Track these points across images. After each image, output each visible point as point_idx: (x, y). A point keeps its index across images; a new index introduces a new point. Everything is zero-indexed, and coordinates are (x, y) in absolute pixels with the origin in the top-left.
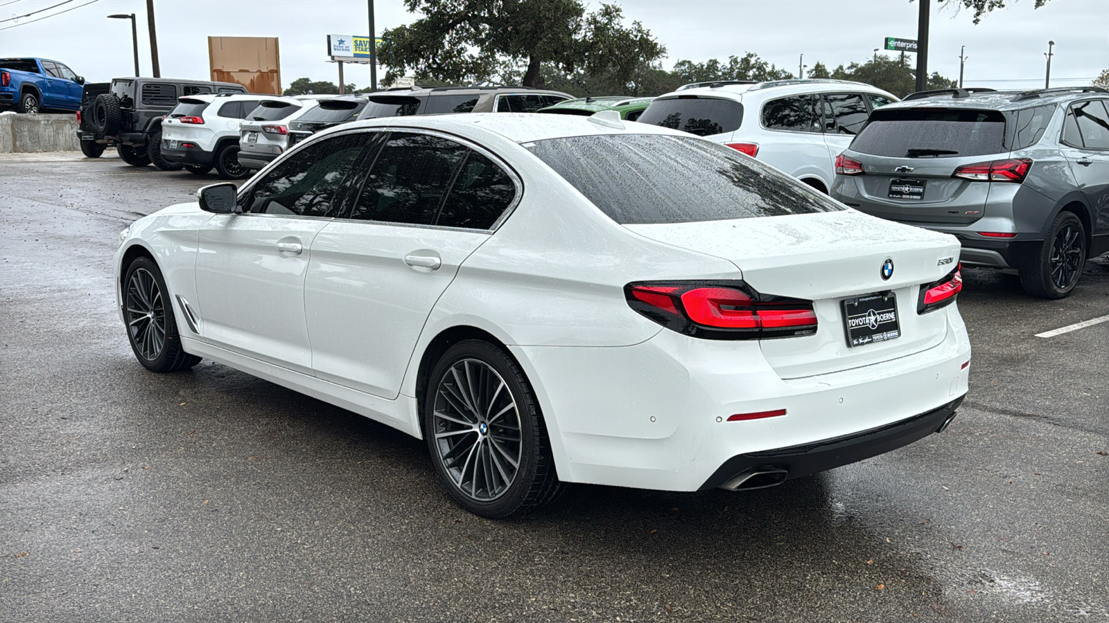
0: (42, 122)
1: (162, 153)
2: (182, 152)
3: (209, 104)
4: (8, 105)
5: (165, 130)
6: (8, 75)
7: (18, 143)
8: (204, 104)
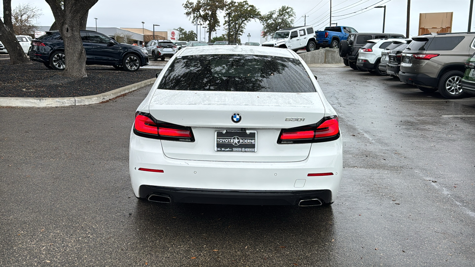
0: (336, 52)
1: (357, 64)
2: (362, 64)
3: (376, 43)
4: (327, 45)
5: (360, 55)
6: (327, 34)
7: (326, 60)
8: (374, 43)
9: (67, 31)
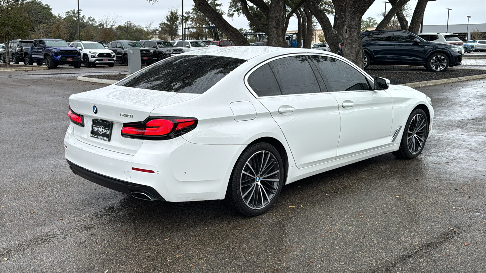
9: (346, 33)
